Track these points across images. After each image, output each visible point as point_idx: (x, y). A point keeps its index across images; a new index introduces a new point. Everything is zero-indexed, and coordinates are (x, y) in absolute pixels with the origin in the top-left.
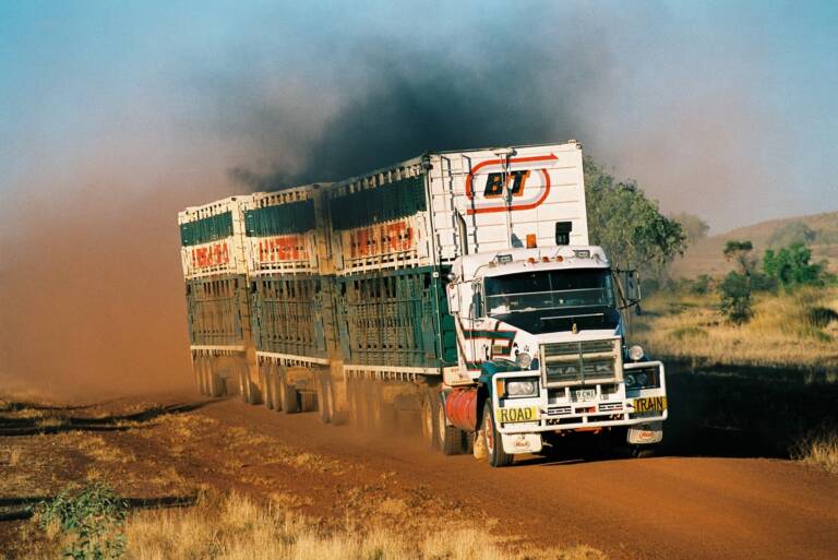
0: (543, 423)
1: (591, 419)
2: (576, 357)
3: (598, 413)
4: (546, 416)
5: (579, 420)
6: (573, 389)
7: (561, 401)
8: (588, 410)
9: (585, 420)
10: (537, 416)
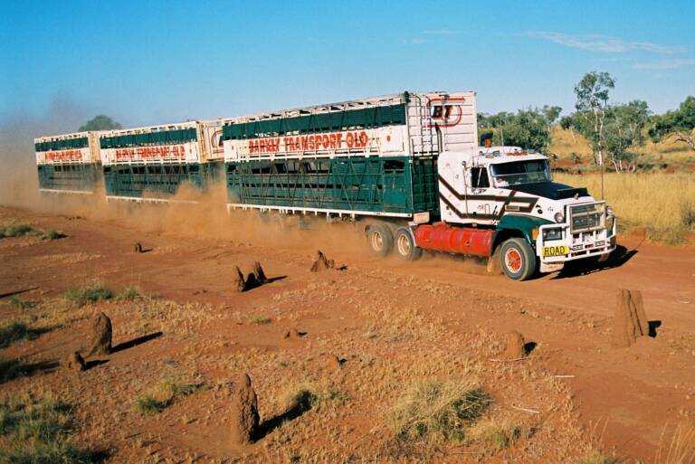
0: (570, 255)
1: (591, 251)
2: (585, 214)
3: (595, 248)
4: (572, 251)
5: (585, 253)
6: (584, 233)
7: (579, 241)
8: (590, 246)
9: (588, 252)
10: (567, 251)
